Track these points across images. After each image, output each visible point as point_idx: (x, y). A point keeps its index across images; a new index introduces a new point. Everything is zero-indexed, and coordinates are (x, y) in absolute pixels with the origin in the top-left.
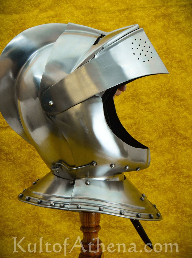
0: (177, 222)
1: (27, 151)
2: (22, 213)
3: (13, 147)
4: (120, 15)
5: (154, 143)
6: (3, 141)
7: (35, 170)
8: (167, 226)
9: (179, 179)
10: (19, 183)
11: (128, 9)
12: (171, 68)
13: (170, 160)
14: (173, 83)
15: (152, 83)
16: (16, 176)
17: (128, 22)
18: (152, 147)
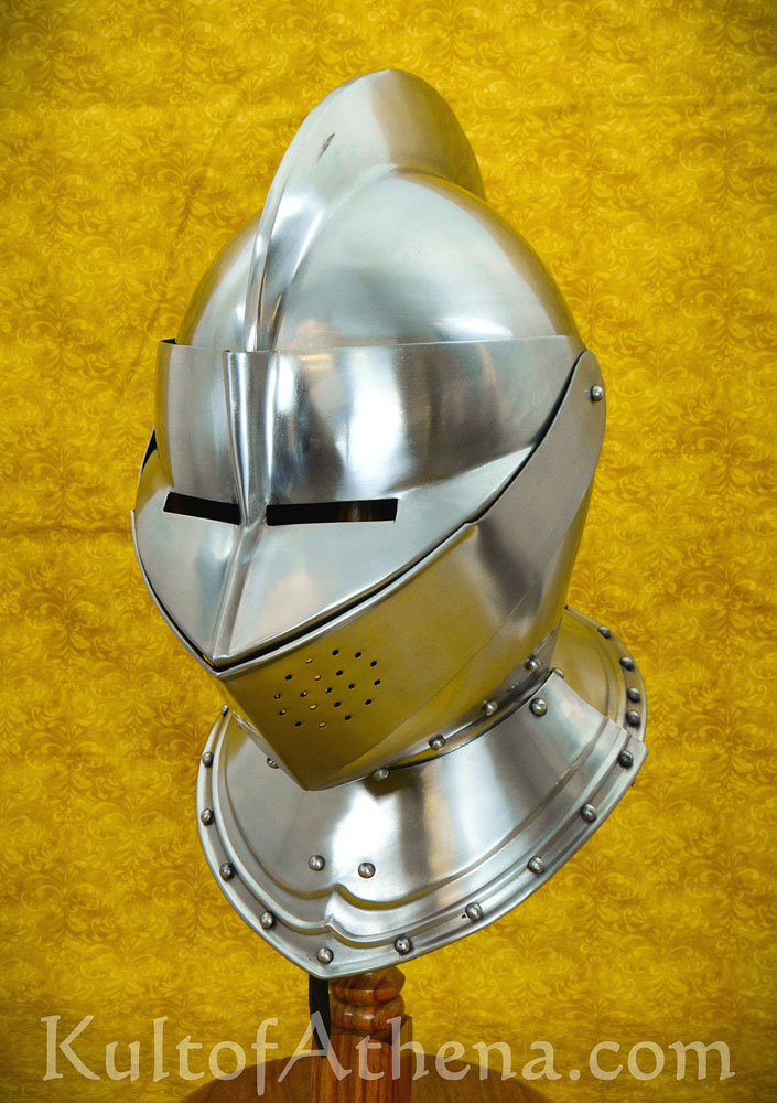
0: (712, 919)
2: (140, 855)
3: (120, 604)
4: (544, 128)
5: (645, 621)
6: (82, 583)
7: (196, 696)
8: (673, 934)
9: (729, 760)
10: (135, 740)
11: (574, 108)
12: (726, 340)
13: (700, 689)
14: (729, 400)
15: (651, 396)
16: (124, 716)
17: (572, 159)
18: (638, 636)
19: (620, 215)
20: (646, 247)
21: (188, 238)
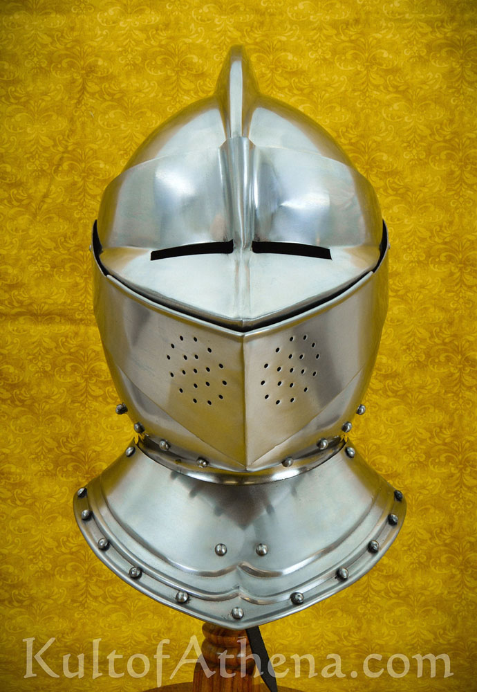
0: (450, 588)
1: (69, 380)
2: (46, 544)
3: (32, 367)
4: (336, 35)
5: (403, 381)
6: (5, 352)
7: (86, 432)
8: (423, 598)
9: (461, 478)
10: (42, 463)
11: (357, 21)
12: (461, 185)
13: (441, 428)
14: (462, 227)
15: (409, 223)
16: (34, 446)
17: (356, 57)
18: (398, 391)
19: (388, 97)
20: (406, 119)
21: (84, 108)
